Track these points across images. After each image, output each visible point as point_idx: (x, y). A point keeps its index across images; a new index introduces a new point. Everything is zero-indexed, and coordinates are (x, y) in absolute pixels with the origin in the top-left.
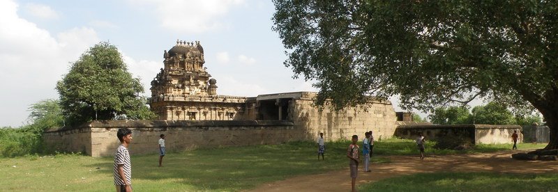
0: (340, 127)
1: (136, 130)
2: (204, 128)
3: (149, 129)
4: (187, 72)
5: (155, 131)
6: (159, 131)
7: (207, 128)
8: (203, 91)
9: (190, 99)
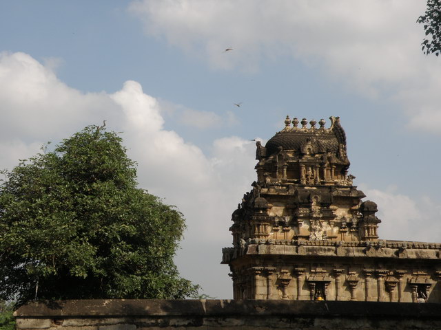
1: (126, 325)
2: (301, 319)
3: (159, 321)
4: (306, 188)
5: (172, 326)
6: (184, 326)
7: (308, 320)
8: (345, 232)
9: (309, 250)
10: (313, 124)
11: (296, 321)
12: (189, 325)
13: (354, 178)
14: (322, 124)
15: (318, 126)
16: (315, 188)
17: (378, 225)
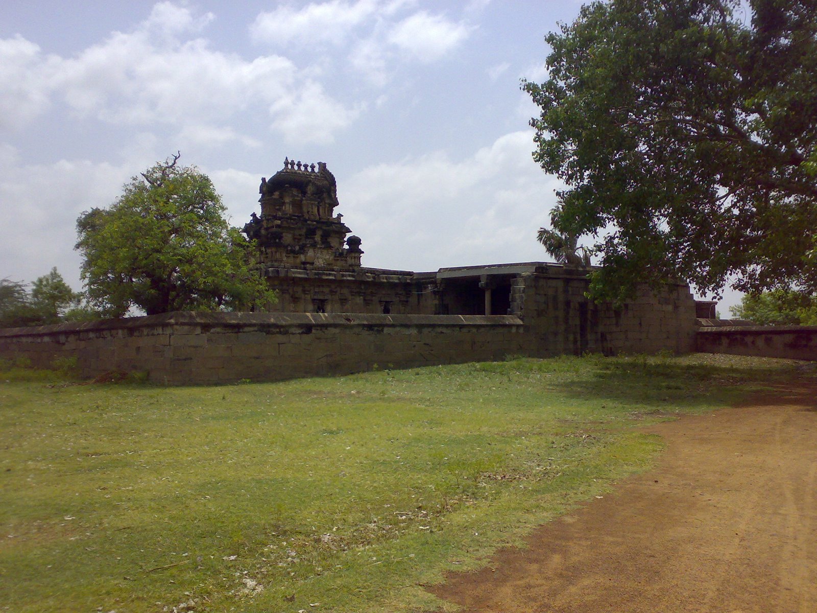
0: (601, 328)
1: (258, 332)
2: (376, 328)
3: (282, 330)
4: (308, 222)
5: (291, 333)
6: (299, 333)
7: (380, 329)
8: (338, 260)
9: (316, 274)
10: (306, 166)
11: (373, 330)
12: (303, 333)
13: (342, 216)
14: (313, 167)
15: (309, 169)
16: (315, 223)
17: (361, 255)
